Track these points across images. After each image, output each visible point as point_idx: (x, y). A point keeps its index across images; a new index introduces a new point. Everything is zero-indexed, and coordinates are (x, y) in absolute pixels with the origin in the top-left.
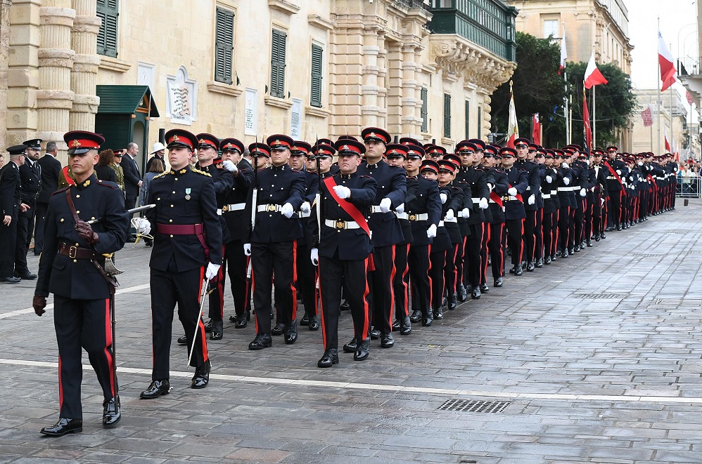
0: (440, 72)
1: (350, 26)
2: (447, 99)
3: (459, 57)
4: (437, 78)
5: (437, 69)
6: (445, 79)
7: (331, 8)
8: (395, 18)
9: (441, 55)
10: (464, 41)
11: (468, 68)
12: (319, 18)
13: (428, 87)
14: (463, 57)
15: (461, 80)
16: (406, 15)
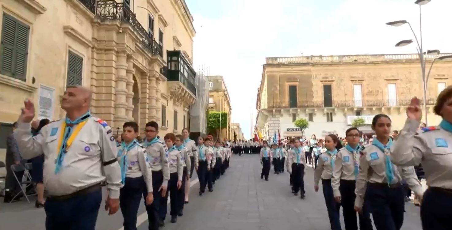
0: (172, 100)
1: (106, 48)
2: (176, 113)
3: (181, 94)
4: (171, 103)
5: (171, 98)
6: (174, 103)
7: (93, 34)
8: (143, 58)
9: (172, 91)
10: (183, 86)
11: (185, 100)
12: (72, 29)
13: (166, 105)
14: (183, 94)
15: (182, 106)
16: (151, 59)
